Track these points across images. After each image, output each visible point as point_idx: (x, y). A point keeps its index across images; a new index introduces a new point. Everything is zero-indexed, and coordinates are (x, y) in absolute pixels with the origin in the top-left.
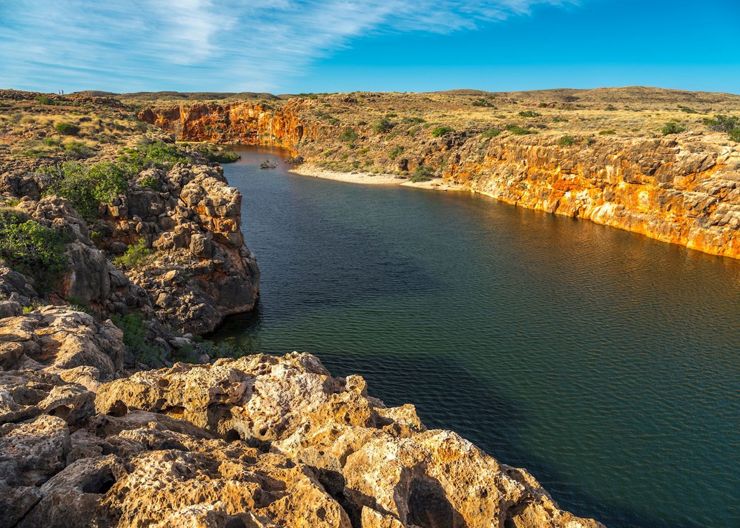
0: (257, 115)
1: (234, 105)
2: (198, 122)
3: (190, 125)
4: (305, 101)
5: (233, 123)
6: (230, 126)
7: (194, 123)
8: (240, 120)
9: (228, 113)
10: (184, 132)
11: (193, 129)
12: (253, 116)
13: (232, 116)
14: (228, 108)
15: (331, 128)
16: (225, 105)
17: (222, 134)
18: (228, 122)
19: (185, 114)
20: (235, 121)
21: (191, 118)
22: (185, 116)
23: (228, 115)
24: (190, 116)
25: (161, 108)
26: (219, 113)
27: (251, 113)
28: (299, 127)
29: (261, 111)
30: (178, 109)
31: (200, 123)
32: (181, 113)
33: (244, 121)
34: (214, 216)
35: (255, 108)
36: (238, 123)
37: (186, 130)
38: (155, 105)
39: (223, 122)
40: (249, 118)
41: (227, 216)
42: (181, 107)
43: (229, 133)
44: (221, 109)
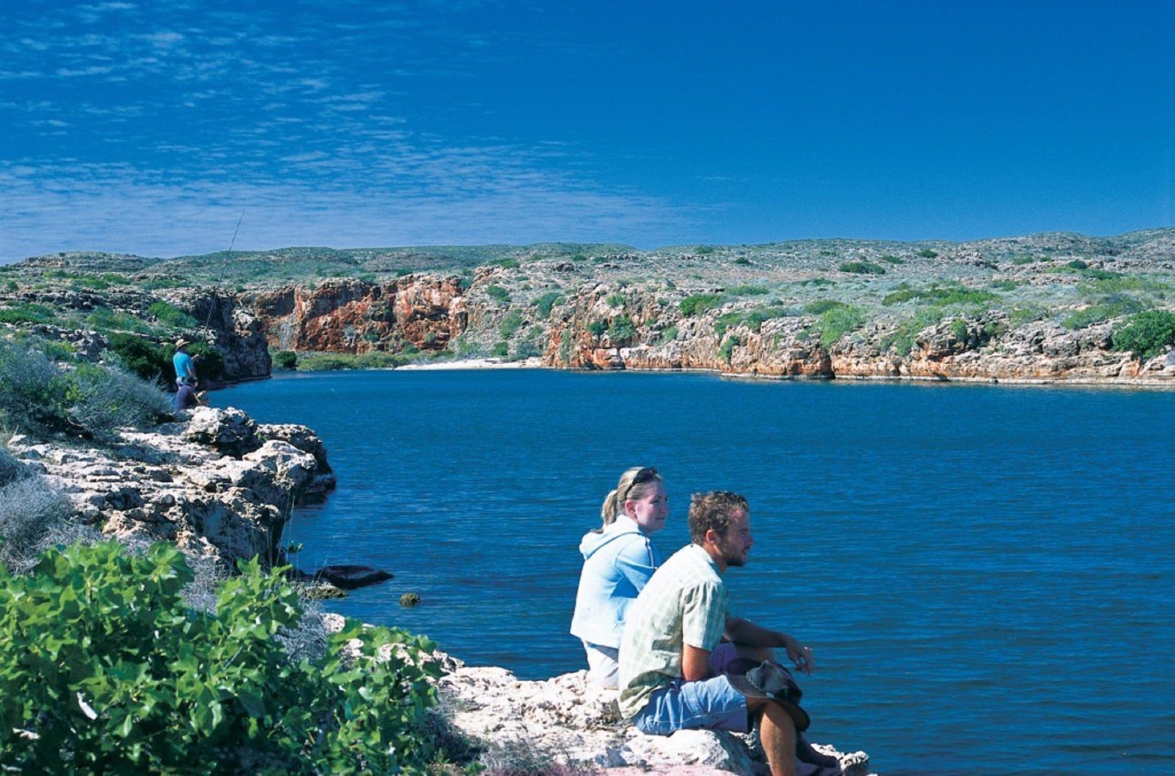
0: (446, 302)
1: (404, 283)
2: (329, 319)
3: (313, 327)
5: (401, 321)
6: (395, 326)
7: (322, 321)
8: (416, 312)
9: (393, 299)
10: (299, 341)
11: (319, 335)
12: (439, 304)
13: (401, 308)
14: (393, 288)
16: (388, 283)
17: (379, 343)
18: (390, 319)
19: (304, 304)
20: (404, 316)
21: (315, 313)
22: (304, 308)
23: (391, 304)
24: (315, 306)
25: (257, 292)
26: (375, 299)
27: (436, 297)
28: (462, 313)
29: (454, 293)
30: (291, 293)
31: (334, 321)
32: (296, 302)
33: (423, 316)
34: (242, 329)
35: (444, 286)
36: (412, 318)
37: (304, 336)
38: (245, 287)
39: (380, 318)
40: (434, 308)
41: (248, 329)
42: (298, 290)
43: (392, 342)
44: (377, 291)
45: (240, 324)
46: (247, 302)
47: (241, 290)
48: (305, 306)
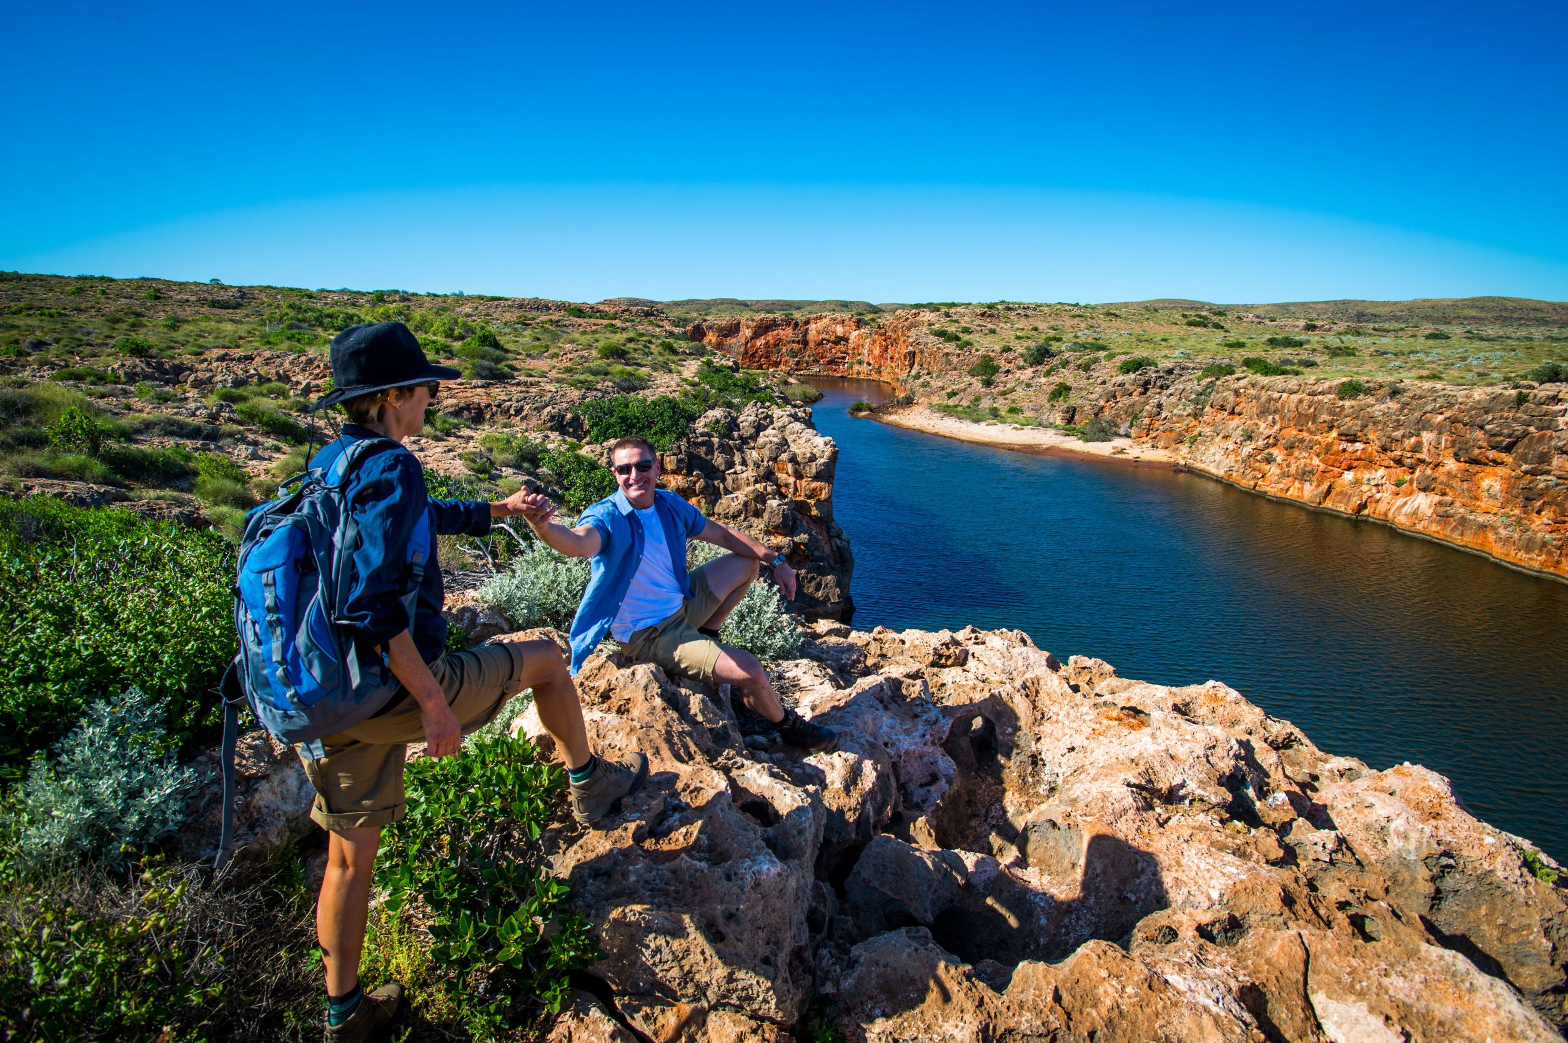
0: (847, 334)
1: (816, 319)
2: (763, 341)
4: (922, 314)
5: (811, 345)
6: (808, 348)
7: (758, 342)
8: (823, 339)
9: (807, 330)
11: (757, 351)
12: (842, 335)
13: (812, 335)
14: (807, 322)
15: (959, 355)
16: (804, 319)
17: (796, 359)
18: (805, 343)
19: (747, 331)
20: (815, 341)
21: (756, 335)
23: (806, 332)
24: (754, 333)
25: (715, 322)
26: (795, 329)
27: (840, 330)
28: (910, 353)
29: (854, 328)
30: (738, 324)
31: (767, 343)
32: (741, 329)
33: (828, 341)
34: (799, 476)
35: (846, 323)
36: (820, 344)
37: (747, 353)
38: (707, 318)
39: (798, 342)
40: (837, 337)
41: (817, 477)
42: (743, 321)
43: (806, 358)
44: (796, 324)
45: (793, 459)
46: (710, 328)
47: (705, 321)
48: (748, 333)
